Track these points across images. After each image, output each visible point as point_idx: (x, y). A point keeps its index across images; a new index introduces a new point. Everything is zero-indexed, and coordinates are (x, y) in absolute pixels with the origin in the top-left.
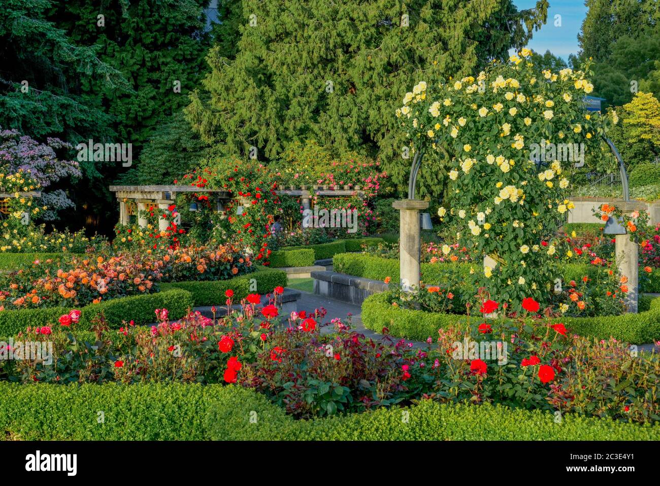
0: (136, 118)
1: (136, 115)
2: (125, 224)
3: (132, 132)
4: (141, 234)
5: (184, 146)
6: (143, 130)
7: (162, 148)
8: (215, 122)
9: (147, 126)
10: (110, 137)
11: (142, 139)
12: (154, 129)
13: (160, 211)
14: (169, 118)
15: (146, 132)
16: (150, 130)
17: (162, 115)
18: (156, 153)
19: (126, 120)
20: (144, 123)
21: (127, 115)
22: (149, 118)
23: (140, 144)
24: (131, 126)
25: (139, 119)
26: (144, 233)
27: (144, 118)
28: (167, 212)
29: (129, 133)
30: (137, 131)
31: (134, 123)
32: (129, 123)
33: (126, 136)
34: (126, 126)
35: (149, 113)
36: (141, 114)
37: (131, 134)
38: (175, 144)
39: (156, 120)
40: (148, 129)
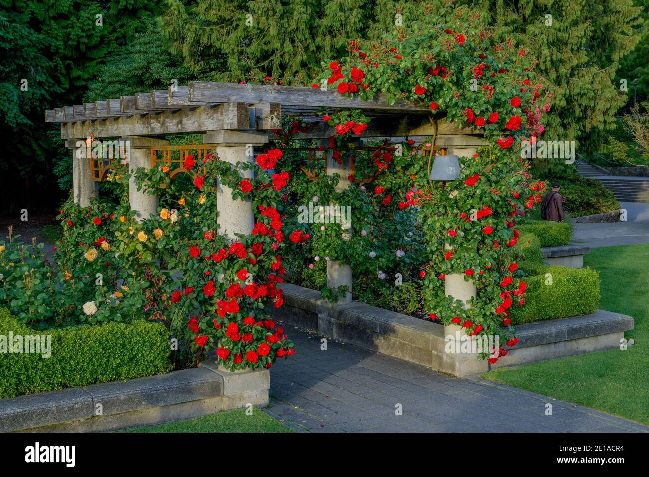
0: (77, 48)
1: (79, 42)
2: (85, 204)
3: (73, 66)
4: (142, 236)
5: (156, 76)
6: (88, 64)
7: (119, 82)
8: (204, 41)
9: (93, 60)
10: (42, 67)
11: (86, 76)
12: (103, 63)
13: (226, 170)
14: (123, 49)
15: (92, 68)
16: (97, 64)
17: (114, 45)
18: (111, 88)
19: (65, 49)
20: (89, 55)
21: (65, 43)
22: (96, 47)
23: (84, 83)
24: (70, 58)
25: (83, 47)
26: (149, 231)
27: (90, 48)
28: (246, 174)
29: (68, 68)
30: (79, 65)
31: (76, 55)
32: (68, 53)
33: (64, 72)
34: (64, 58)
35: (95, 41)
36: (86, 40)
37: (72, 69)
38: (143, 75)
39: (105, 51)
40: (94, 63)
